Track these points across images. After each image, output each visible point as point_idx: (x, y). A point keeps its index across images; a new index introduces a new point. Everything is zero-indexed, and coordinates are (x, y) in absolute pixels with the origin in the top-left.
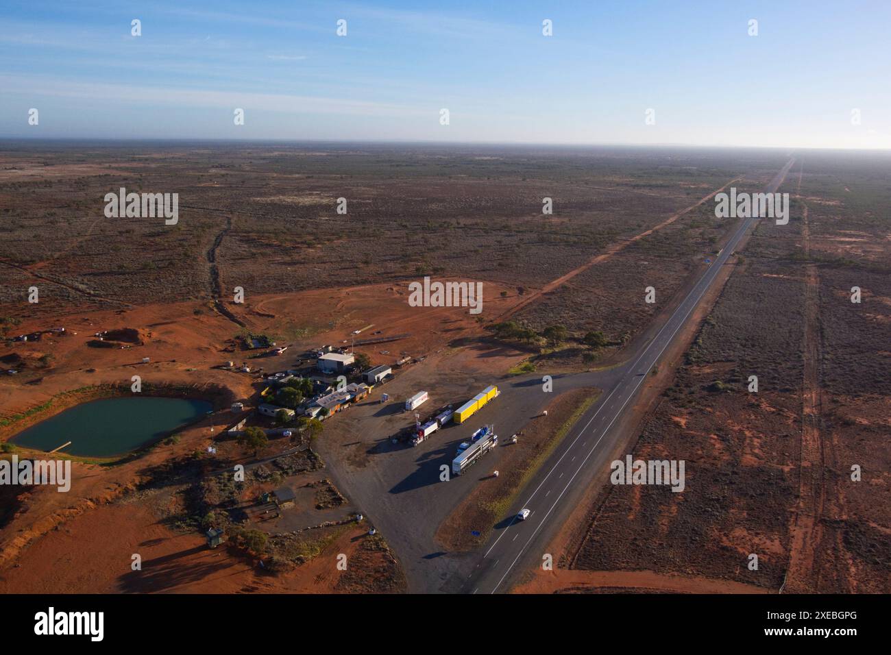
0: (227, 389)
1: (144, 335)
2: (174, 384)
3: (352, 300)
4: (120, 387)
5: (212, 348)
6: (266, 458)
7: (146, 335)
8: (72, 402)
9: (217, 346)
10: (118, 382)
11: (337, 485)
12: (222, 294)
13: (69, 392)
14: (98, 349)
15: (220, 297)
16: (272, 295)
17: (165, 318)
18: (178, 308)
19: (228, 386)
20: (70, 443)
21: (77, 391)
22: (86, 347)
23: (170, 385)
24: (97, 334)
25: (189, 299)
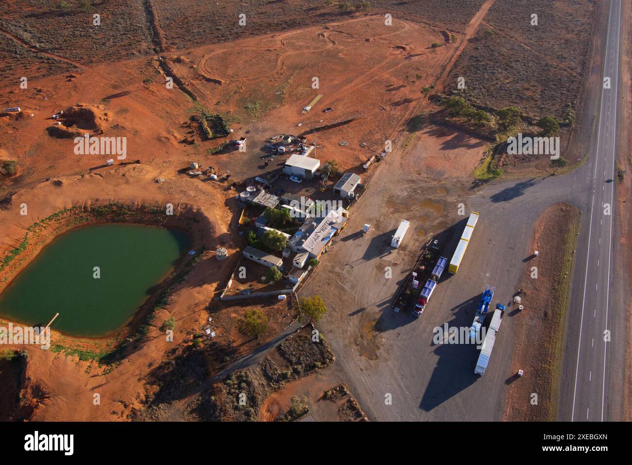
0: (202, 214)
1: (100, 118)
2: (146, 205)
3: (290, 53)
4: (93, 210)
5: (172, 138)
6: (268, 340)
7: (102, 118)
8: (48, 235)
9: (176, 134)
10: (89, 202)
11: (357, 396)
12: (164, 45)
13: (42, 221)
14: (60, 140)
15: (162, 51)
16: (212, 47)
17: (115, 87)
18: (125, 69)
19: (203, 209)
20: (58, 314)
21: (50, 219)
22: (47, 137)
23: (143, 207)
24: (54, 116)
25: (133, 54)
